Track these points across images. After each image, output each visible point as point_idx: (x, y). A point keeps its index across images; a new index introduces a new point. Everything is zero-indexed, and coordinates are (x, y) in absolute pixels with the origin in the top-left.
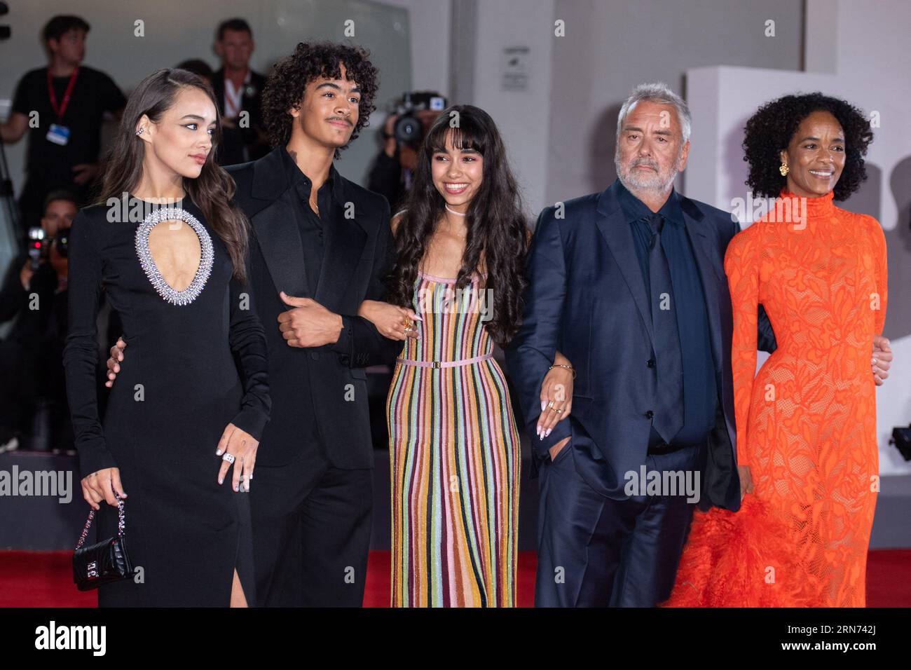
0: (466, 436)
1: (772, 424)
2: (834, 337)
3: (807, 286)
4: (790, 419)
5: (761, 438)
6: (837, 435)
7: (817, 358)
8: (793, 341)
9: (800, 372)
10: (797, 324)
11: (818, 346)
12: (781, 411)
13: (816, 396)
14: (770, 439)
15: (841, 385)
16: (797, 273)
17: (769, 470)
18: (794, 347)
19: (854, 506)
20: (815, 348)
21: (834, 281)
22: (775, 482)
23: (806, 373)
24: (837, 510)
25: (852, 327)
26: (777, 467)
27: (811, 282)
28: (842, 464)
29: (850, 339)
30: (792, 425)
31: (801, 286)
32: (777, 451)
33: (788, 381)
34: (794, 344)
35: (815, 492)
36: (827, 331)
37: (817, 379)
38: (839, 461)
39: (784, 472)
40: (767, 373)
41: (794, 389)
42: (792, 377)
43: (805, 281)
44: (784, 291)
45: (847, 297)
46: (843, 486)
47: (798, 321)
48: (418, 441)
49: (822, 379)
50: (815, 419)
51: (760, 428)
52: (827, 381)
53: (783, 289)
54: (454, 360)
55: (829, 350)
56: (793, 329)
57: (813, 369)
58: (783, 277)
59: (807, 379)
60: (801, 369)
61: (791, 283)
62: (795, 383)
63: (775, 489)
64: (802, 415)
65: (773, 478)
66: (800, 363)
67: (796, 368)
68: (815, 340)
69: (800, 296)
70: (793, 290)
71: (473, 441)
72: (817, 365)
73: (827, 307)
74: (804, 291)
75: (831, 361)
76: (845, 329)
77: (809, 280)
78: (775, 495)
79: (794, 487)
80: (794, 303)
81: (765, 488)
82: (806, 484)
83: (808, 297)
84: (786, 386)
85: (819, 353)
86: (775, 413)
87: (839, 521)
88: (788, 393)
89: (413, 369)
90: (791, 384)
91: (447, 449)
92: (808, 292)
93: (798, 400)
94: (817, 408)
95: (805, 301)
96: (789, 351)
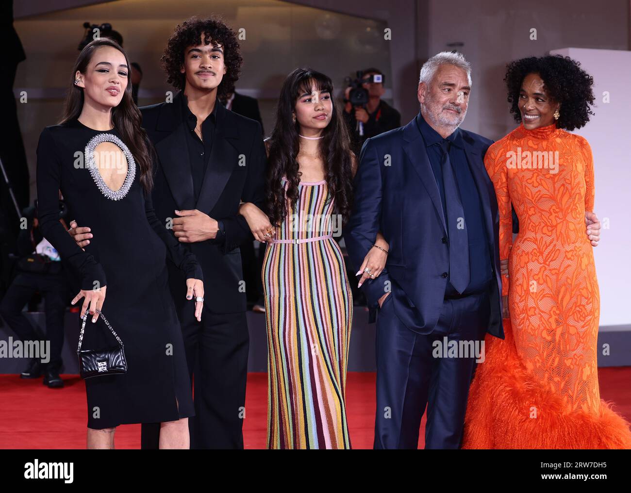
0: (318, 291)
1: (526, 279)
2: (558, 217)
3: (539, 184)
4: (537, 275)
5: (519, 289)
6: (569, 281)
7: (549, 232)
8: (531, 221)
9: (540, 242)
10: (532, 209)
11: (548, 224)
12: (531, 270)
13: (553, 257)
14: (525, 289)
15: (568, 248)
16: (533, 175)
17: (526, 310)
18: (532, 226)
19: (583, 327)
20: (546, 225)
21: (557, 181)
22: (530, 318)
23: (544, 243)
24: (572, 331)
25: (570, 210)
26: (530, 308)
27: (542, 181)
28: (574, 299)
29: (569, 218)
30: (539, 278)
31: (536, 184)
32: (530, 297)
33: (533, 250)
34: (532, 223)
35: (557, 321)
36: (553, 214)
37: (552, 245)
38: (571, 298)
39: (535, 310)
40: (519, 246)
41: (538, 254)
42: (535, 247)
43: (538, 180)
44: (524, 187)
45: (566, 191)
46: (575, 314)
47: (533, 207)
48: (286, 296)
49: (555, 245)
50: (554, 272)
51: (518, 283)
52: (559, 245)
53: (524, 185)
54: (307, 238)
55: (556, 226)
56: (530, 213)
57: (548, 239)
58: (523, 176)
59: (545, 246)
60: (540, 240)
61: (528, 181)
62: (538, 250)
63: (530, 323)
64: (545, 270)
65: (528, 315)
66: (539, 236)
67: (537, 240)
68: (546, 220)
69: (535, 190)
70: (530, 186)
71: (322, 293)
72: (549, 236)
73: (552, 198)
74: (537, 187)
75: (558, 233)
76: (565, 212)
77: (541, 179)
78: (530, 326)
79: (543, 319)
80: (530, 195)
81: (523, 323)
82: (551, 317)
83: (540, 191)
84: (533, 253)
85: (550, 228)
86: (527, 272)
87: (574, 337)
88: (534, 258)
89: (279, 246)
90: (535, 251)
91: (306, 300)
92: (540, 188)
93: (542, 261)
94: (554, 265)
95: (537, 194)
96: (529, 229)
